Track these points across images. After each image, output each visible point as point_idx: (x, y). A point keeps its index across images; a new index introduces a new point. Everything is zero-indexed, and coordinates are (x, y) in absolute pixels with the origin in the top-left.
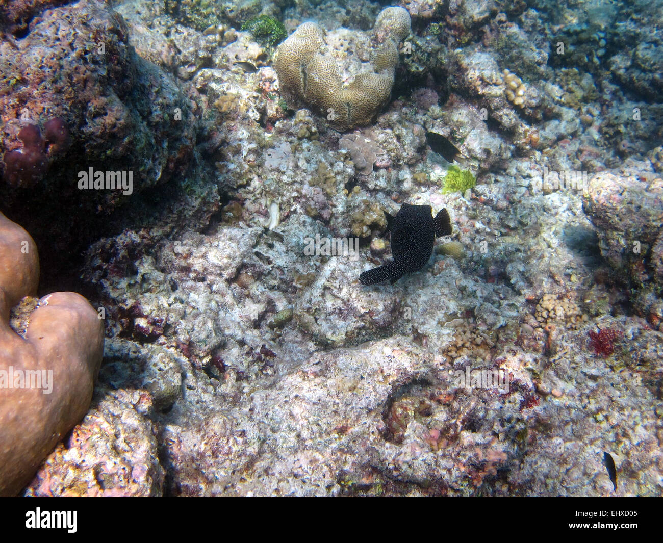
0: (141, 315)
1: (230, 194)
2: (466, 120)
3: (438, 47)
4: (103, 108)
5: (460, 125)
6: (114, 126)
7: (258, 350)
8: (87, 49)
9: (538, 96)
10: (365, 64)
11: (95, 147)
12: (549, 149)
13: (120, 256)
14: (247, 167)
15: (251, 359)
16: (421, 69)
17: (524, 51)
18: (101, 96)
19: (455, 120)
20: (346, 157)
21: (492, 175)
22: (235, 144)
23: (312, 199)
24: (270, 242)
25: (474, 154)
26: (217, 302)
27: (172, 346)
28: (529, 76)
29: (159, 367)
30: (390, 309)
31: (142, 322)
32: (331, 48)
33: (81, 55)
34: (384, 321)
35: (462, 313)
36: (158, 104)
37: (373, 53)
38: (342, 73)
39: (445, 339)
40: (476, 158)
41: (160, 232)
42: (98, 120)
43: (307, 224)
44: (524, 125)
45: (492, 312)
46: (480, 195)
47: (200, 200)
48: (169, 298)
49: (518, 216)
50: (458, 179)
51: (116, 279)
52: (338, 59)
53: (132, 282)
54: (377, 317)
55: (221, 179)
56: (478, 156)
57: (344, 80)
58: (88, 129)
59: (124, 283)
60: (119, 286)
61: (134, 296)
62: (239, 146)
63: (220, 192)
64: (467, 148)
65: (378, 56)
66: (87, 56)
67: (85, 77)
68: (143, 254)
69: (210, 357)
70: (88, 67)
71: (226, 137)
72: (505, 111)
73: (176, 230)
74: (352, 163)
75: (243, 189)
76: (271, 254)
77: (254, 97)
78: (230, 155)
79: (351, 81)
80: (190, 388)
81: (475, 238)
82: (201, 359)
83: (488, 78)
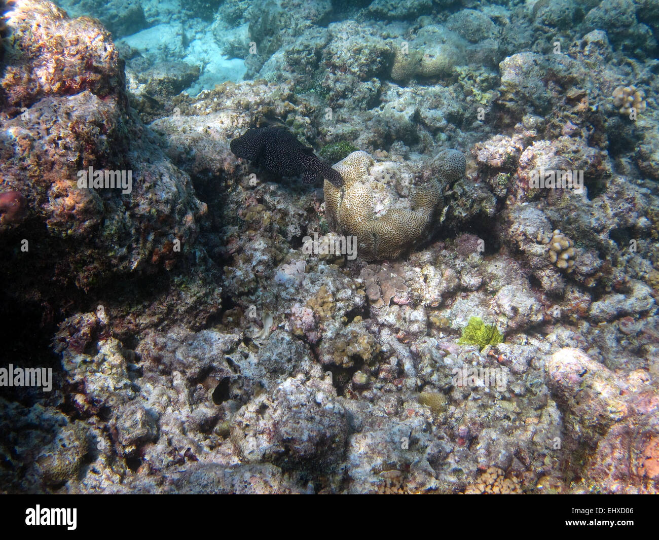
0: (83, 392)
1: (233, 299)
2: (500, 274)
3: (484, 195)
4: (66, 190)
5: (493, 277)
6: (73, 208)
7: (183, 452)
8: (62, 135)
9: (591, 263)
10: (403, 199)
11: (56, 224)
12: (605, 323)
13: (82, 332)
14: (252, 276)
15: (171, 459)
16: (464, 215)
17: (583, 215)
18: (68, 179)
19: (489, 271)
20: (361, 287)
21: (524, 336)
22: (249, 253)
23: (301, 319)
24: (246, 351)
25: (502, 310)
26: (169, 398)
27: (99, 428)
28: (584, 242)
29: (63, 443)
30: (315, 442)
31: (80, 399)
32: (372, 178)
33: (54, 140)
34: (305, 452)
35: (401, 466)
36: (147, 199)
37: (412, 190)
38: (376, 205)
39: (367, 487)
40: (504, 315)
41: (148, 321)
42: (60, 200)
43: (285, 342)
44: (576, 292)
45: (425, 471)
46: (501, 354)
47: (195, 298)
48: (119, 381)
49: (528, 384)
50: (478, 332)
51: (73, 354)
52: (376, 190)
53: (89, 359)
54: (298, 447)
55: (226, 283)
56: (507, 313)
57: (377, 211)
58: (50, 207)
59: (79, 358)
60: (74, 361)
61: (83, 373)
62: (252, 255)
63: (222, 295)
64: (497, 302)
65: (417, 194)
66: (60, 142)
67: (53, 159)
68: (111, 336)
69: (134, 448)
70: (57, 151)
71: (244, 245)
72: (548, 272)
73: (166, 322)
74: (363, 293)
75: (245, 297)
76: (243, 364)
77: (299, 214)
78: (241, 262)
79: (384, 213)
80: (95, 471)
81: (469, 395)
82: (124, 447)
83: (531, 235)
